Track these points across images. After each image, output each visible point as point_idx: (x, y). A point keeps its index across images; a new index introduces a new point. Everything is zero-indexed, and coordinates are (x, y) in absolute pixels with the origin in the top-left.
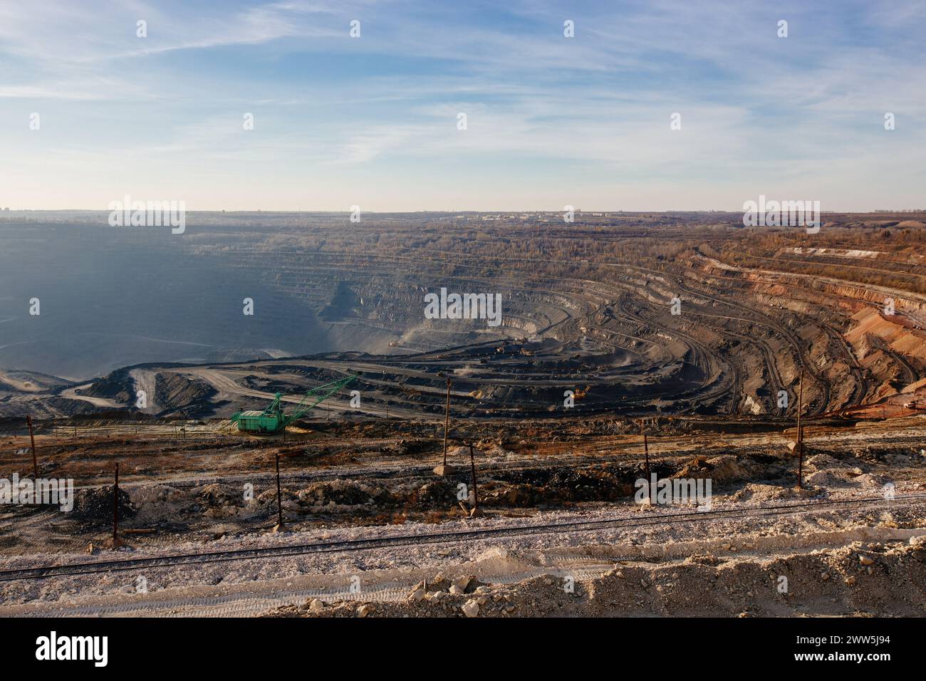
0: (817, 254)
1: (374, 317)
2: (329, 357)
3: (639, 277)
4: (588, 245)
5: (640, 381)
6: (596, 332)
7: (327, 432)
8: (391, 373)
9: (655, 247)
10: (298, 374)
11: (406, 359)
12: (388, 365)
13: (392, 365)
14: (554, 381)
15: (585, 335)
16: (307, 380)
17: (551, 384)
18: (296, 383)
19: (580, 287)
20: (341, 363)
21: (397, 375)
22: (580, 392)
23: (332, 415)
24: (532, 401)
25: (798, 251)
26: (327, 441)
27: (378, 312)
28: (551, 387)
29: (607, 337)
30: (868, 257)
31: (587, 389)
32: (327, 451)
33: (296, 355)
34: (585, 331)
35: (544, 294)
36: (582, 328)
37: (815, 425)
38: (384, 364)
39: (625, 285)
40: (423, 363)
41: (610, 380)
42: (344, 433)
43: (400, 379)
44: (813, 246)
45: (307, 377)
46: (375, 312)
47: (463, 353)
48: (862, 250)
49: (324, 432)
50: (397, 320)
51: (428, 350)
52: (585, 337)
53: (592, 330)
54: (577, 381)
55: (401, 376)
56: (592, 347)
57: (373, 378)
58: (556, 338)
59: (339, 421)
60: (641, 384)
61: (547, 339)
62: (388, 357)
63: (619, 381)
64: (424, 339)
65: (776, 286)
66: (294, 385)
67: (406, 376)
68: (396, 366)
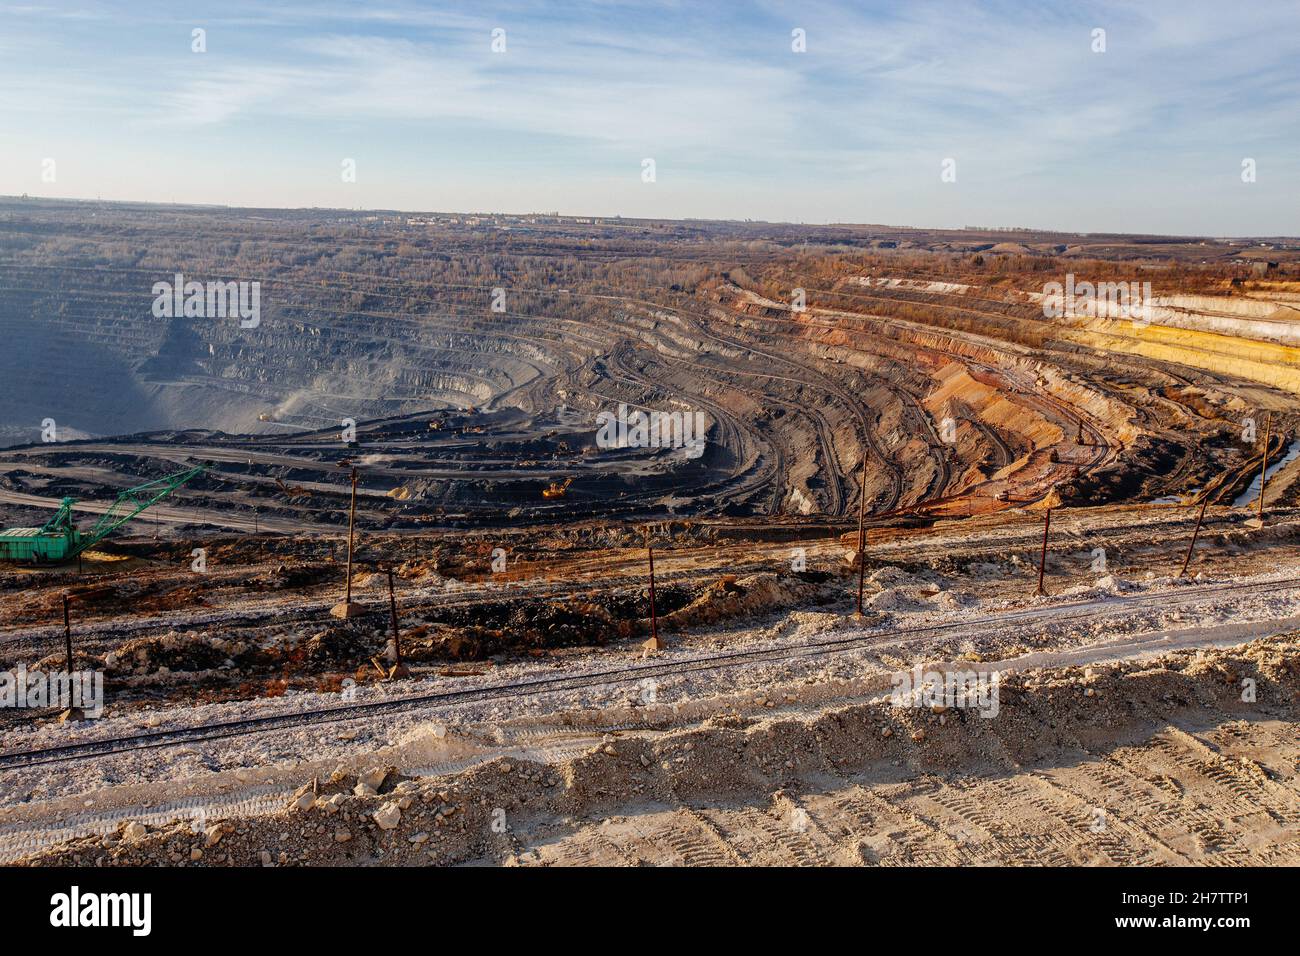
0: (888, 286)
1: (233, 375)
2: (158, 438)
3: (644, 316)
4: (570, 267)
5: (645, 469)
6: (581, 398)
7: (156, 559)
8: (260, 462)
9: (667, 271)
10: (102, 467)
11: (287, 441)
12: (257, 450)
13: (264, 451)
14: (518, 472)
15: (564, 402)
16: (120, 476)
17: (513, 476)
18: (101, 480)
19: (557, 331)
20: (178, 448)
21: (272, 466)
22: (557, 488)
23: (163, 531)
24: (484, 502)
25: (865, 282)
26: (154, 572)
27: (239, 367)
28: (513, 480)
29: (597, 404)
30: (954, 292)
31: (567, 483)
32: (154, 588)
33: (100, 437)
34: (564, 397)
35: (502, 339)
36: (560, 392)
37: (882, 526)
38: (250, 449)
39: (623, 328)
40: (315, 446)
41: (601, 468)
42: (184, 558)
43: (276, 472)
44: (884, 275)
45: (118, 471)
46: (233, 367)
47: (377, 430)
48: (949, 282)
49: (152, 558)
50: (270, 379)
51: (323, 427)
52: (564, 406)
53: (574, 394)
54: (552, 471)
55: (278, 467)
56: (575, 420)
57: (232, 472)
58: (520, 406)
59: (176, 541)
60: (646, 473)
61: (508, 409)
62: (257, 437)
63: (614, 470)
64: (315, 410)
65: (835, 332)
66: (96, 484)
67: (287, 468)
68: (269, 451)
